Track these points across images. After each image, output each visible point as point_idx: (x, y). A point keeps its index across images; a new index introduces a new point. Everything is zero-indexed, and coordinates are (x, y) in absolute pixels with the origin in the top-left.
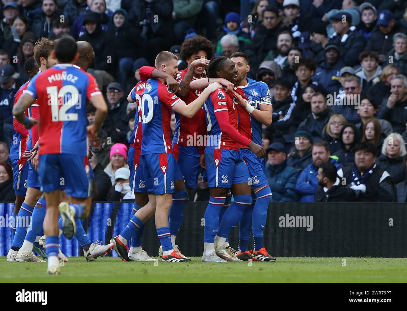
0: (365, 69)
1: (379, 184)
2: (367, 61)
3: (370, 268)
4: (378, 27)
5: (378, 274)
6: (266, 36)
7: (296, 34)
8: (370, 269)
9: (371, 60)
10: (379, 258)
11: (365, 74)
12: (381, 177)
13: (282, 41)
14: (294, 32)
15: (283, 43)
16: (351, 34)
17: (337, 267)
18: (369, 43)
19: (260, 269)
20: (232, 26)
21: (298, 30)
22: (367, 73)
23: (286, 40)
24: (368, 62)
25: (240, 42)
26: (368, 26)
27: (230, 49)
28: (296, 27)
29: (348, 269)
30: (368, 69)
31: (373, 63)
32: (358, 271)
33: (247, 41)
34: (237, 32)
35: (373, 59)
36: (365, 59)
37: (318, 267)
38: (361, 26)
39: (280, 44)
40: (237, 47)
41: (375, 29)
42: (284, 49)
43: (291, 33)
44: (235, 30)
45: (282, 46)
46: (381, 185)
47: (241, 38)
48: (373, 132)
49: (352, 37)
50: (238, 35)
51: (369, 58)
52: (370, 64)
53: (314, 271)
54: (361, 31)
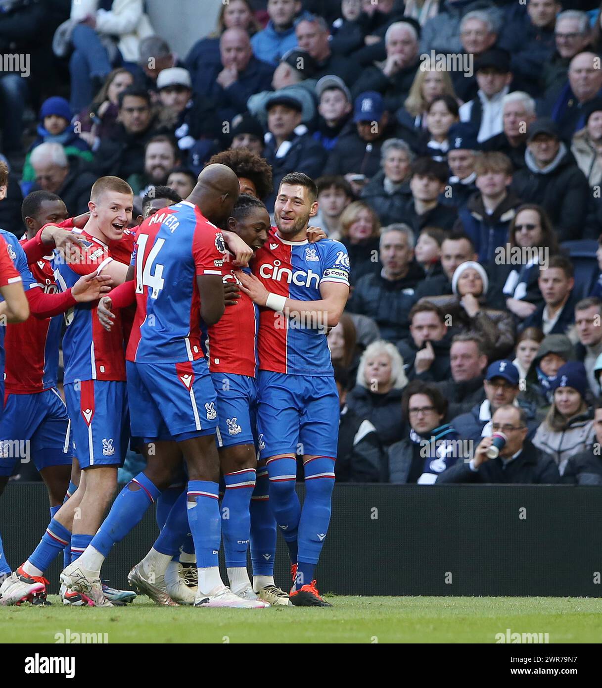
0: (325, 214)
1: (353, 447)
2: (328, 196)
3: (334, 616)
4: (355, 126)
5: (351, 629)
6: (125, 146)
7: (185, 143)
8: (335, 618)
9: (337, 195)
10: (353, 597)
11: (325, 223)
12: (357, 431)
13: (154, 157)
14: (179, 138)
15: (157, 161)
16: (296, 141)
17: (267, 615)
18: (332, 160)
19: (112, 620)
20: (55, 126)
21: (189, 134)
22: (329, 221)
23: (163, 157)
24: (332, 199)
25: (71, 159)
26: (331, 124)
27: (51, 173)
28: (184, 128)
29: (291, 620)
30: (332, 212)
31: (340, 201)
32: (310, 622)
33: (86, 155)
34: (64, 138)
35: (341, 192)
36: (325, 192)
37: (230, 615)
38: (316, 124)
39: (149, 163)
40: (64, 168)
41: (347, 129)
42: (158, 173)
43: (175, 141)
44: (61, 133)
45: (154, 167)
46: (357, 449)
47: (73, 150)
48: (341, 342)
49: (299, 147)
50: (66, 145)
51: (332, 190)
52: (334, 203)
53: (221, 624)
54: (316, 136)
